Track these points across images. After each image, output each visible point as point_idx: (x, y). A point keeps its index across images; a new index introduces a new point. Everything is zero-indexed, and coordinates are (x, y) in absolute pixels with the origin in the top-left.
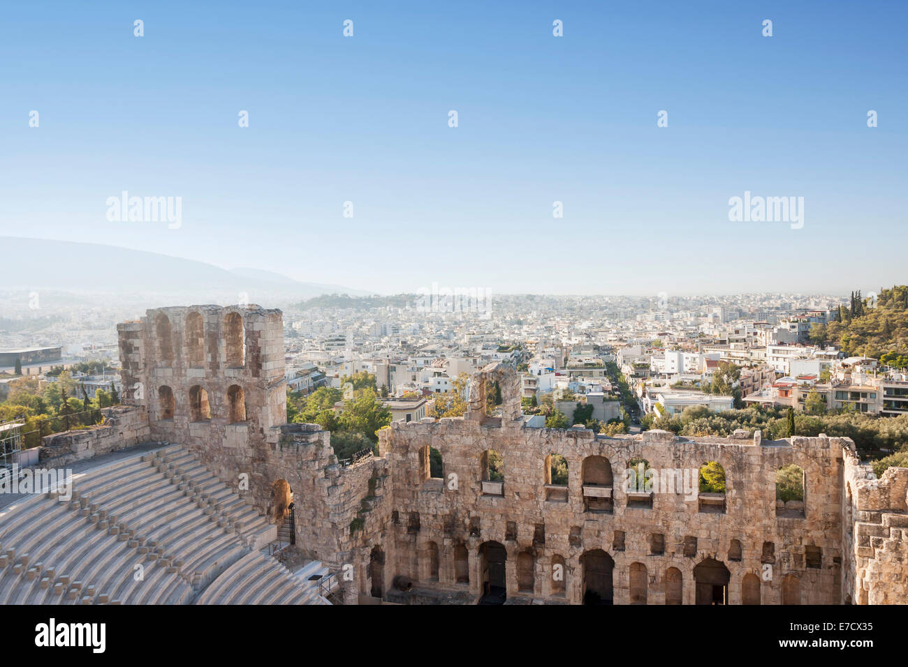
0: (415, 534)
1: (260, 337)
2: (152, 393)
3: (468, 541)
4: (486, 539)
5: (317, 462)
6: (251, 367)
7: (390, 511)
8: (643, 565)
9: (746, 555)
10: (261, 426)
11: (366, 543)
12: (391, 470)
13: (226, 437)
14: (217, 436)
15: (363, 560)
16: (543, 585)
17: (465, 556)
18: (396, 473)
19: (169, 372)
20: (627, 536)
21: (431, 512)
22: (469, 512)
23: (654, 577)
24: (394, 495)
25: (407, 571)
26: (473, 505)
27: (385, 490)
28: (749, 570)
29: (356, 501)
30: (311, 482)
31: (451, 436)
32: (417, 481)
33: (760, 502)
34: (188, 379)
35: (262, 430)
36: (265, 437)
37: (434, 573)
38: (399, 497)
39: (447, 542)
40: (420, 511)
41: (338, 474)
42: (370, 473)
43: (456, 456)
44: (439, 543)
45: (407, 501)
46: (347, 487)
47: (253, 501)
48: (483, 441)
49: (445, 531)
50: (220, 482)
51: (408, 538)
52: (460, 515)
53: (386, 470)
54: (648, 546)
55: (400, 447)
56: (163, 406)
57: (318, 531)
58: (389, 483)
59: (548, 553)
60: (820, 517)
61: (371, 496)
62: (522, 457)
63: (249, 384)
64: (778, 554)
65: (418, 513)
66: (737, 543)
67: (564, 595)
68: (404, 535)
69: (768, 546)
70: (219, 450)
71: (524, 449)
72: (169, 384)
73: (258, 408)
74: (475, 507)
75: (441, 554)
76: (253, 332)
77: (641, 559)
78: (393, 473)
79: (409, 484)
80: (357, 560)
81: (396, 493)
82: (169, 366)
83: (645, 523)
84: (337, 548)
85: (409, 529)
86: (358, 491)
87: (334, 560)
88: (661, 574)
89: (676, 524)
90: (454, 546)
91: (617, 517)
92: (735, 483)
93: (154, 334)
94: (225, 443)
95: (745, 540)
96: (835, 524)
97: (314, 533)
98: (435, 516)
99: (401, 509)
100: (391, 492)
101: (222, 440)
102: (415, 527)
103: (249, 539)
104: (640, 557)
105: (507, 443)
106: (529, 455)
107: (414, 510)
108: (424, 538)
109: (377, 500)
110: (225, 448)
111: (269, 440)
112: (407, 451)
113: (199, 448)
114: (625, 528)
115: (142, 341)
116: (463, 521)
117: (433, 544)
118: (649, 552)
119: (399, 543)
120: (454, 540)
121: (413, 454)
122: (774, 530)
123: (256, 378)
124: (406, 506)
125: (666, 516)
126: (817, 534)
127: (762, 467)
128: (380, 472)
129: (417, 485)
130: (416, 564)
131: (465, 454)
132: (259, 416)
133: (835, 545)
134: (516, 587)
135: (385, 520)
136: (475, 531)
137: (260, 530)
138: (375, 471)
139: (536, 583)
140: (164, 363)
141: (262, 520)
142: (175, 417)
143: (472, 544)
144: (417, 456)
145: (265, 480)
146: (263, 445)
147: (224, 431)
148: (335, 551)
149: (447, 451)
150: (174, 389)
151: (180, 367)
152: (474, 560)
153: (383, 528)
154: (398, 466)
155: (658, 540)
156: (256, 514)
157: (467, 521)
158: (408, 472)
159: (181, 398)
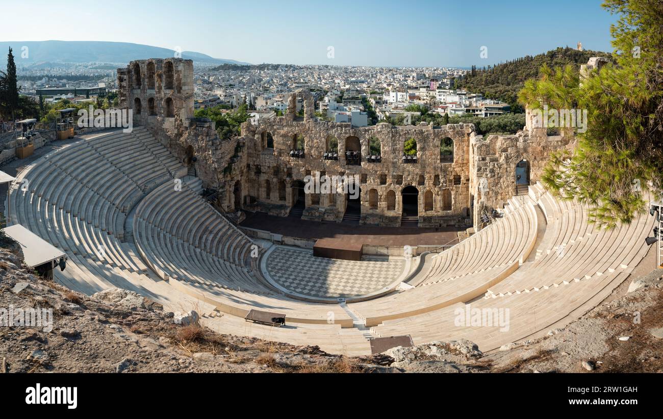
0: (259, 176)
1: (181, 73)
2: (131, 101)
3: (285, 180)
4: (295, 179)
5: (208, 137)
6: (177, 88)
7: (245, 164)
8: (376, 190)
9: (427, 182)
10: (181, 118)
11: (232, 179)
12: (246, 143)
13: (164, 124)
14: (160, 123)
15: (230, 187)
16: (325, 202)
17: (284, 187)
18: (249, 145)
19: (139, 91)
20: (368, 176)
21: (266, 165)
22: (286, 165)
23: (381, 196)
24: (248, 156)
25: (254, 193)
27: (244, 154)
28: (428, 189)
29: (228, 158)
30: (205, 147)
31: (278, 126)
32: (260, 149)
33: (433, 157)
34: (147, 94)
35: (181, 120)
37: (268, 194)
38: (250, 157)
39: (275, 180)
40: (261, 164)
41: (218, 144)
42: (236, 144)
43: (280, 136)
44: (271, 181)
45: (255, 159)
46: (223, 150)
47: (176, 155)
48: (294, 129)
49: (274, 175)
50: (161, 145)
51: (254, 177)
52: (282, 166)
53: (244, 143)
54: (378, 180)
55: (252, 131)
56: (136, 108)
57: (207, 172)
58: (245, 150)
61: (235, 156)
62: (314, 137)
63: (176, 97)
64: (441, 180)
65: (260, 166)
66: (422, 177)
67: (335, 206)
68: (253, 175)
69: (437, 177)
71: (315, 133)
72: (139, 97)
73: (180, 109)
75: (272, 186)
77: (375, 187)
78: (247, 145)
79: (256, 150)
80: (227, 187)
81: (249, 155)
82: (139, 88)
83: (378, 169)
84: (217, 180)
85: (256, 173)
86: (229, 153)
87: (215, 186)
88: (385, 194)
89: (392, 170)
90: (278, 182)
91: (363, 167)
92: (421, 148)
93: (133, 73)
94: (164, 127)
95: (427, 175)
97: (206, 173)
98: (269, 167)
99: (251, 163)
100: (246, 155)
101: (162, 125)
102: (258, 172)
103: (173, 173)
105: (307, 130)
106: (318, 136)
107: (258, 164)
108: (263, 177)
109: (239, 158)
112: (255, 134)
113: (152, 128)
114: (367, 173)
115: (128, 76)
116: (283, 170)
117: (268, 182)
118: (379, 183)
119: (249, 181)
120: (278, 179)
121: (258, 135)
122: (440, 169)
123: (179, 94)
124: (254, 161)
125: (388, 165)
126: (458, 169)
127: (434, 139)
128: (241, 144)
129: (259, 151)
130: (258, 190)
131: (285, 136)
132: (180, 113)
133: (467, 174)
134: (311, 202)
135: (243, 169)
136: (289, 174)
137: (179, 168)
138: (238, 143)
139: (321, 201)
140: (137, 87)
141: (180, 165)
142: (142, 113)
143: (287, 181)
144: (260, 136)
146: (182, 127)
147: (164, 120)
148: (216, 182)
149: (275, 134)
150: (141, 99)
151: (144, 89)
152: (289, 190)
153: (242, 172)
154: (250, 141)
155: (384, 177)
156: (178, 161)
157: (285, 170)
158: (255, 144)
159: (144, 104)
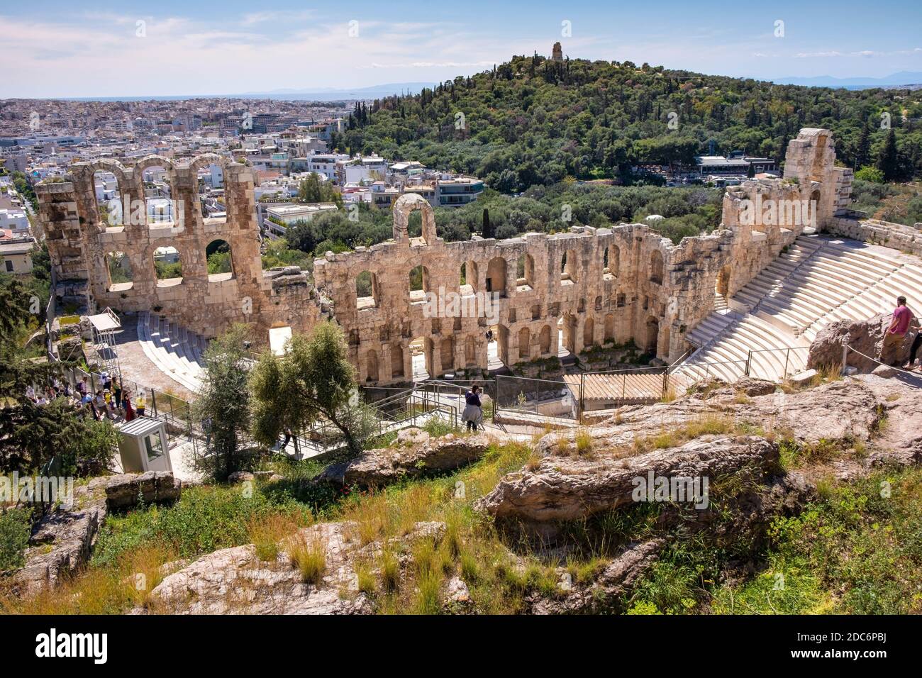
0: (357, 347)
1: (247, 188)
2: (96, 263)
3: (401, 343)
6: (237, 219)
8: (527, 328)
9: (587, 307)
10: (253, 276)
13: (209, 295)
14: (196, 295)
16: (461, 361)
17: (401, 355)
18: (337, 299)
20: (517, 312)
21: (368, 326)
22: (402, 319)
23: (534, 336)
26: (405, 313)
28: (588, 316)
30: (312, 318)
31: (387, 260)
33: (596, 271)
34: (152, 241)
35: (255, 281)
36: (258, 285)
37: (375, 373)
39: (385, 347)
40: (360, 327)
43: (391, 275)
44: (378, 350)
45: (348, 322)
48: (414, 260)
49: (382, 339)
51: (350, 352)
52: (395, 323)
54: (531, 315)
55: (339, 276)
59: (464, 336)
60: (626, 275)
62: (445, 267)
63: (237, 237)
64: (603, 303)
65: (358, 330)
66: (583, 301)
67: (474, 364)
69: (599, 299)
70: (201, 308)
71: (447, 260)
73: (249, 259)
74: (407, 313)
75: (379, 358)
76: (238, 184)
79: (348, 307)
83: (530, 299)
85: (350, 344)
88: (539, 331)
89: (547, 295)
90: (391, 350)
91: (511, 301)
92: (583, 262)
93: (91, 194)
94: (208, 300)
95: (588, 298)
96: (633, 278)
98: (373, 329)
101: (203, 298)
102: (356, 342)
104: (527, 323)
105: (433, 257)
106: (450, 265)
107: (355, 328)
108: (365, 347)
110: (208, 305)
111: (263, 288)
112: (347, 279)
113: (173, 311)
114: (517, 306)
115: (76, 204)
117: (372, 353)
118: (531, 319)
120: (390, 344)
121: (352, 281)
122: (603, 288)
123: (245, 230)
124: (348, 325)
125: (542, 291)
126: (624, 286)
127: (598, 249)
129: (355, 307)
131: (399, 273)
132: (251, 266)
133: (633, 291)
134: (441, 367)
136: (408, 332)
139: (456, 360)
143: (405, 344)
144: (355, 281)
145: (260, 327)
146: (257, 294)
147: (207, 288)
149: (383, 272)
151: (137, 229)
152: (408, 355)
155: (537, 309)
157: (401, 327)
158: (347, 297)
159: (142, 262)
